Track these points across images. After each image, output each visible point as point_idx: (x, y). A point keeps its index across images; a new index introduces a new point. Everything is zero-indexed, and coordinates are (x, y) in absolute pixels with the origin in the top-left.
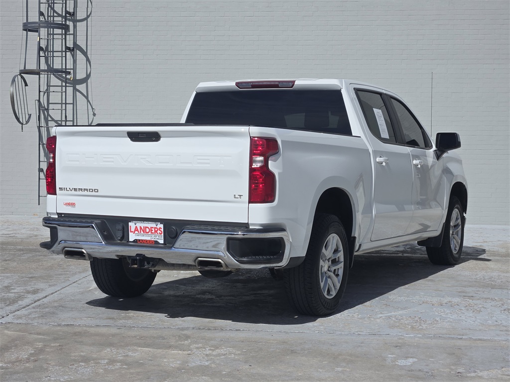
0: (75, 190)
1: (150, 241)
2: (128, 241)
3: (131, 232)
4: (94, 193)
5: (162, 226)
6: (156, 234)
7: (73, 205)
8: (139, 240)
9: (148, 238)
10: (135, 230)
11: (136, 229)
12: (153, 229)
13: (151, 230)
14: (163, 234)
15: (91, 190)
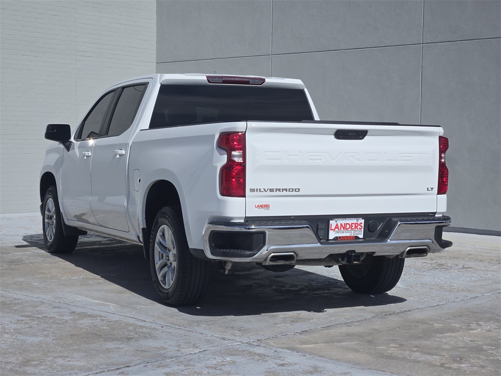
1: (350, 237)
2: (328, 240)
3: (331, 230)
4: (294, 193)
5: (363, 221)
6: (356, 229)
7: (266, 206)
8: (340, 237)
9: (348, 235)
10: (336, 228)
11: (337, 227)
12: (354, 225)
13: (351, 226)
14: (363, 229)
15: (291, 190)
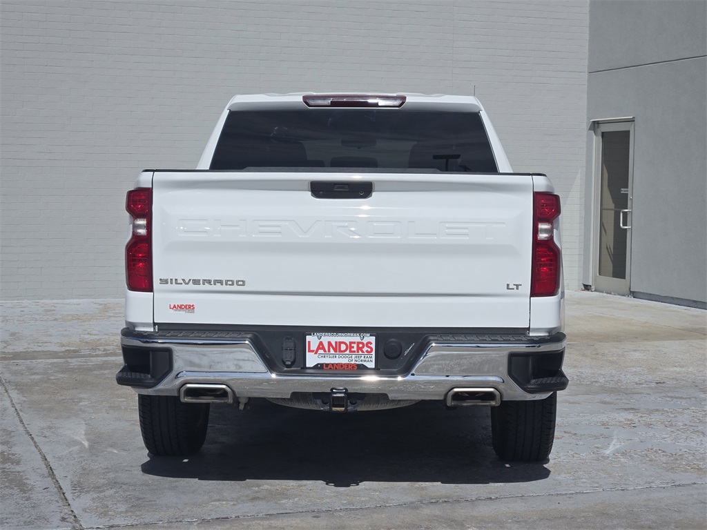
0: (196, 282)
1: (348, 365)
2: (304, 367)
3: (310, 351)
4: (235, 288)
5: (373, 339)
6: (360, 353)
7: (190, 308)
8: (327, 365)
9: (344, 361)
10: (319, 348)
11: (321, 346)
12: (355, 346)
13: (349, 346)
14: (373, 353)
15: (230, 283)
